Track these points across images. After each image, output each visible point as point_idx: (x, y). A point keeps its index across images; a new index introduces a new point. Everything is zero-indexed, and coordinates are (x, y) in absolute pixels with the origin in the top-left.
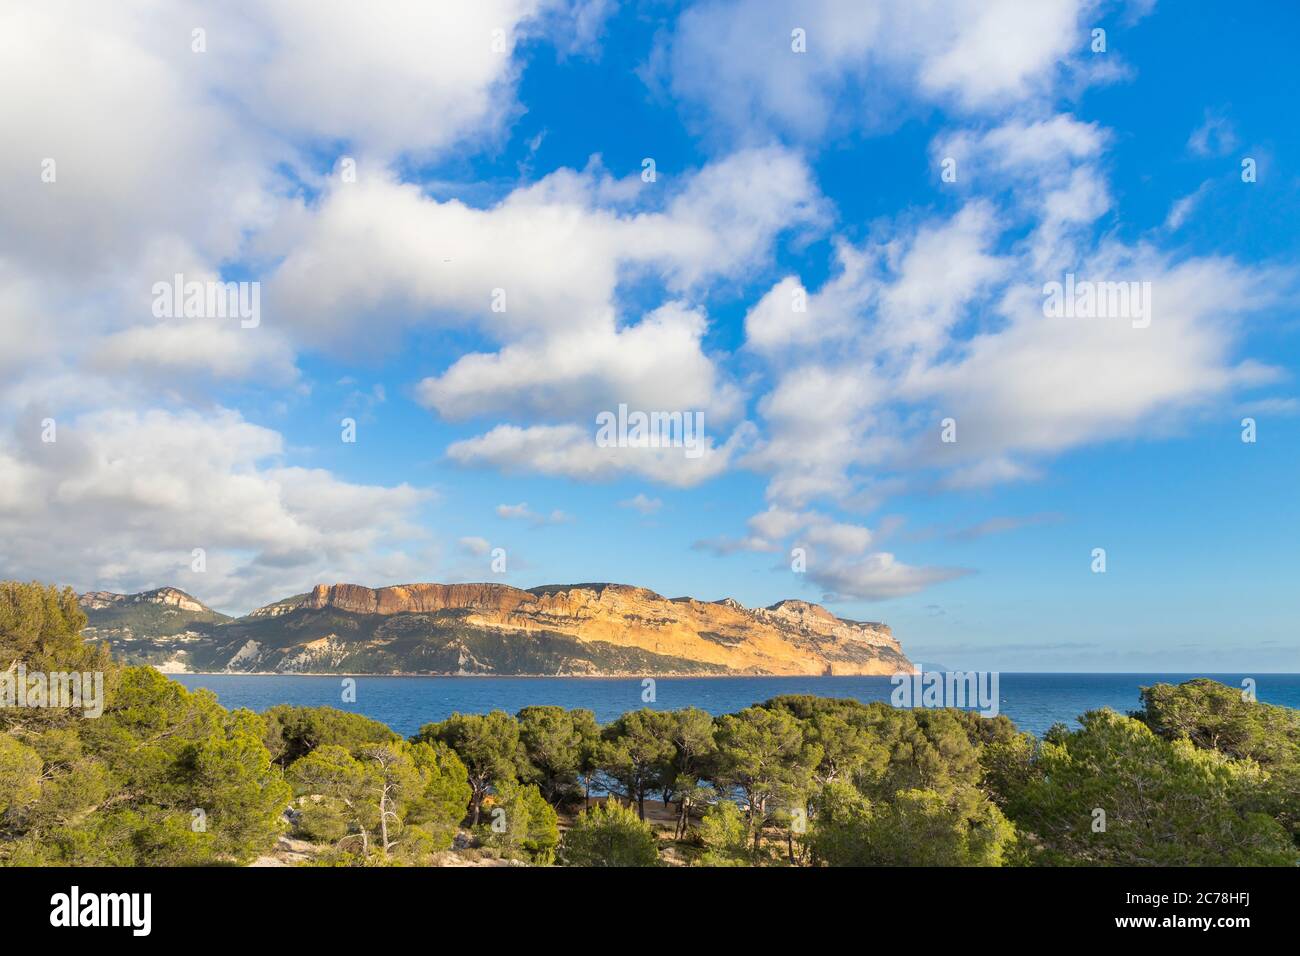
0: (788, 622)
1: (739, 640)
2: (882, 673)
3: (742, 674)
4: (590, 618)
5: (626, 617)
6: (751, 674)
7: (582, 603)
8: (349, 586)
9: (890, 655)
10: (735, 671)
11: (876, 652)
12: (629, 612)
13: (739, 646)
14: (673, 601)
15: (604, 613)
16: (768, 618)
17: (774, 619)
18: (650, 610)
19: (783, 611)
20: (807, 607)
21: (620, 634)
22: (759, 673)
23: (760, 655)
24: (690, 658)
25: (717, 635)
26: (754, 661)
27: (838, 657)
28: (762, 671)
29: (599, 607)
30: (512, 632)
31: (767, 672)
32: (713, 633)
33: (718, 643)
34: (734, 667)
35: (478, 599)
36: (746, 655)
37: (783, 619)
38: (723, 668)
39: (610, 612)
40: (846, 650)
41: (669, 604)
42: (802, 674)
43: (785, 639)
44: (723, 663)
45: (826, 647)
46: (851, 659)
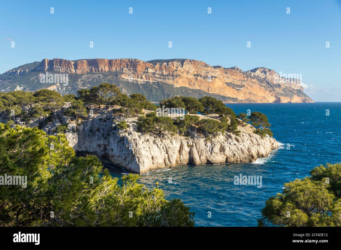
0: (260, 78)
1: (242, 86)
2: (298, 102)
3: (244, 102)
4: (179, 76)
5: (195, 75)
6: (248, 102)
7: (175, 68)
8: (61, 60)
9: (301, 93)
10: (241, 101)
11: (295, 92)
12: (196, 73)
13: (242, 89)
14: (215, 67)
15: (185, 73)
16: (252, 75)
17: (255, 76)
18: (205, 72)
19: (258, 73)
20: (268, 71)
21: (192, 84)
22: (251, 102)
23: (251, 93)
24: (222, 95)
25: (232, 84)
26: (248, 96)
27: (282, 95)
28: (252, 101)
29: (183, 71)
30: (143, 82)
31: (254, 101)
32: (231, 83)
33: (233, 88)
34: (240, 99)
35: (126, 66)
36: (245, 93)
37: (258, 76)
38: (236, 99)
39: (188, 72)
40: (285, 91)
41: (213, 69)
42: (268, 102)
43: (261, 86)
44: (236, 97)
45: (277, 89)
46: (287, 95)
